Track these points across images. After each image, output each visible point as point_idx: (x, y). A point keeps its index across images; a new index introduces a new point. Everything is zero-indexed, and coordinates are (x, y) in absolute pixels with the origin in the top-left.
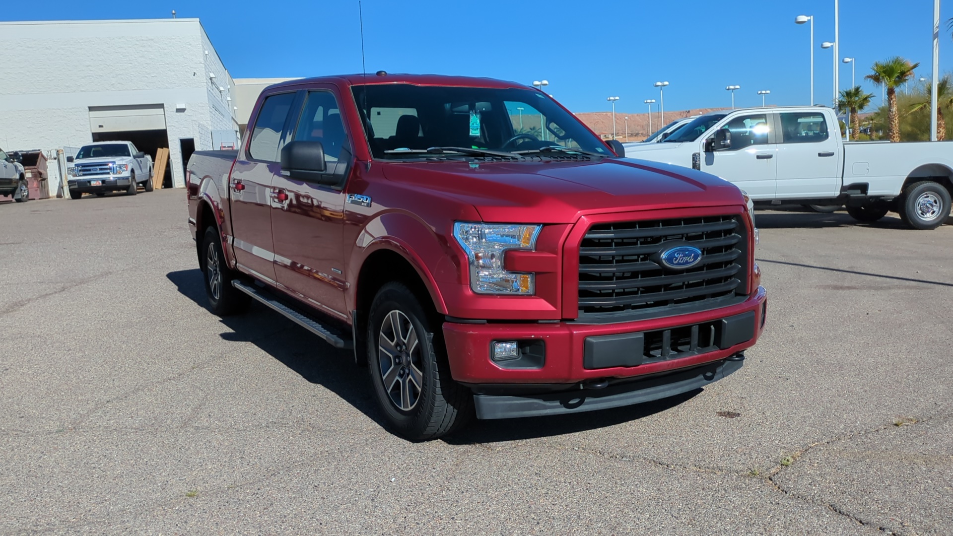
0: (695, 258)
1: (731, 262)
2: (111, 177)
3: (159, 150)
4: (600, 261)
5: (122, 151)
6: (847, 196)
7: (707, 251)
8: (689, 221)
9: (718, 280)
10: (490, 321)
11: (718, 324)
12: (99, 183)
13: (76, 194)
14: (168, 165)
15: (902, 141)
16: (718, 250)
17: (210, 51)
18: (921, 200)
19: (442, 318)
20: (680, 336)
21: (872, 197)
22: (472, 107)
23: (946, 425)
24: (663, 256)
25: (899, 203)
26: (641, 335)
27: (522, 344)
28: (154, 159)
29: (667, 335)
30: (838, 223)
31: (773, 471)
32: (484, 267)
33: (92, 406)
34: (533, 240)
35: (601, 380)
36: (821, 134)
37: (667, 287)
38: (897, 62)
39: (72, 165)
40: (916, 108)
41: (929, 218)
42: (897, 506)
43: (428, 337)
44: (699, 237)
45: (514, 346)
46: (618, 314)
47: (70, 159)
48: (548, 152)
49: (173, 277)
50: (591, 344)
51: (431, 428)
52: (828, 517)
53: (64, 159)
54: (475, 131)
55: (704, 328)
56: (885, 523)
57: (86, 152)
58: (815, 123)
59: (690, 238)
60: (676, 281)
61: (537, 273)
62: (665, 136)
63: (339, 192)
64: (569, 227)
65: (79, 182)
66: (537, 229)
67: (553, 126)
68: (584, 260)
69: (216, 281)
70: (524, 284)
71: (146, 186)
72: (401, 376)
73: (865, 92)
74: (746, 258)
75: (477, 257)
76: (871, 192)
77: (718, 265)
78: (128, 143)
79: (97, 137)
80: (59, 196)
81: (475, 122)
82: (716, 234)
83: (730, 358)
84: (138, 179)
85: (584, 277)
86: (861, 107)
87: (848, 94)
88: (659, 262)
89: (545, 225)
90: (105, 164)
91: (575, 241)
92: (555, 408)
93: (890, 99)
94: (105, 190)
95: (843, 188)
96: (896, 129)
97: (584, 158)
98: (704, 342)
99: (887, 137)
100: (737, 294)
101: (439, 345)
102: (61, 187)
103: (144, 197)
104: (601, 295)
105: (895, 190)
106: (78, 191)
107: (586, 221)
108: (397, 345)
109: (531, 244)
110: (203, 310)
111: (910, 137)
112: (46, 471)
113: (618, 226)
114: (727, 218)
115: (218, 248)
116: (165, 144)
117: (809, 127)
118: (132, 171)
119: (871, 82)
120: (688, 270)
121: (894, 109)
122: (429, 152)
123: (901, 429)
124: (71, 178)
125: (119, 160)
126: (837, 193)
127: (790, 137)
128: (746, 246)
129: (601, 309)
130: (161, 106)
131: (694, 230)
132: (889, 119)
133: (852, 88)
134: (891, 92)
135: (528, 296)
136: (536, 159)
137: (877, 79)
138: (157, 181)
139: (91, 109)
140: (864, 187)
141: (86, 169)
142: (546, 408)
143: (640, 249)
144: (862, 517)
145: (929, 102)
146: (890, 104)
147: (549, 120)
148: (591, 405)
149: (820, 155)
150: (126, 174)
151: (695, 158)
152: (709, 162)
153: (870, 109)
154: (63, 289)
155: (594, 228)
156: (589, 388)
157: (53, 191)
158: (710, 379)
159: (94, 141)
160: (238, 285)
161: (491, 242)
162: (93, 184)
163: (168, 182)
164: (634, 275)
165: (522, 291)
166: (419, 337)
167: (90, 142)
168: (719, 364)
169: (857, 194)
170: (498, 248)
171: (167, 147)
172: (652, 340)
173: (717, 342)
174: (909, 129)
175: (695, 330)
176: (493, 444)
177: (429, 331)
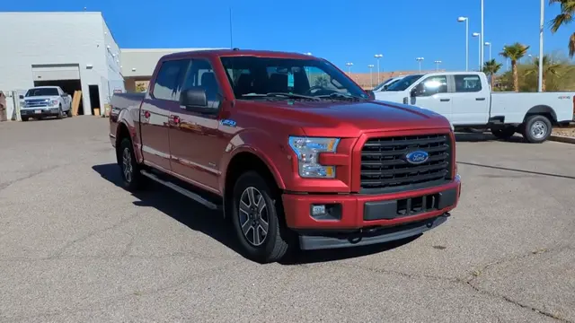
0: (425, 157)
1: (442, 161)
2: (47, 108)
3: (76, 92)
4: (372, 159)
5: (54, 92)
6: (492, 124)
7: (431, 154)
8: (421, 137)
9: (436, 171)
10: (310, 193)
11: (437, 195)
12: (40, 112)
13: (25, 118)
14: (81, 101)
15: (520, 91)
16: (436, 153)
17: (107, 32)
18: (534, 126)
19: (281, 191)
20: (416, 202)
21: (506, 124)
22: (289, 70)
23: (562, 253)
24: (408, 156)
25: (522, 128)
26: (395, 202)
27: (328, 206)
28: (72, 97)
29: (409, 202)
30: (486, 139)
31: (469, 278)
32: (306, 162)
33: (65, 243)
34: (335, 146)
35: (373, 227)
36: (478, 87)
37: (409, 175)
38: (517, 45)
39: (23, 100)
40: (529, 73)
41: (539, 136)
42: (540, 297)
43: (272, 202)
44: (426, 146)
45: (323, 207)
46: (382, 189)
47: (21, 97)
48: (335, 96)
49: (96, 168)
50: (368, 206)
51: (274, 255)
52: (502, 303)
53: (17, 96)
54: (291, 84)
55: (429, 197)
56: (535, 306)
57: (31, 93)
58: (474, 81)
59: (422, 147)
60: (413, 171)
61: (337, 166)
62: (386, 87)
63: (215, 119)
64: (356, 140)
65: (28, 111)
66: (338, 140)
67: (334, 81)
68: (364, 158)
69: (129, 171)
70: (329, 172)
71: (68, 113)
72: (254, 226)
73: (497, 63)
74: (451, 158)
75: (303, 157)
76: (506, 121)
77: (436, 162)
78: (58, 87)
79: (37, 83)
80: (13, 119)
81: (291, 78)
82: (436, 144)
83: (442, 215)
84: (64, 109)
85: (363, 168)
86: (495, 71)
87: (488, 64)
88: (405, 159)
89: (342, 138)
90: (44, 100)
91: (359, 147)
92: (345, 243)
93: (513, 67)
94: (44, 116)
95: (490, 119)
96: (516, 85)
97: (356, 100)
98: (429, 206)
99: (510, 88)
100: (446, 179)
101: (279, 206)
102: (14, 114)
103: (67, 120)
104: (372, 178)
105: (520, 120)
106: (26, 117)
107: (365, 137)
108: (251, 207)
109: (334, 149)
110: (119, 188)
111: (524, 89)
112: (47, 281)
113: (383, 139)
114: (442, 135)
115: (131, 151)
116: (79, 88)
117: (470, 83)
118: (60, 104)
119: (502, 57)
120: (422, 164)
121: (515, 73)
122: (269, 96)
123: (537, 255)
124: (22, 108)
125: (52, 98)
126: (485, 121)
127: (459, 89)
128: (451, 151)
129: (372, 187)
130: (77, 65)
131: (423, 142)
132: (513, 79)
133: (490, 60)
134: (513, 63)
135: (332, 179)
136: (329, 100)
137: (505, 55)
138: (75, 111)
139: (33, 66)
140: (502, 118)
141: (31, 103)
142: (339, 243)
143: (394, 152)
144: (522, 303)
145: (538, 69)
146: (513, 71)
147: (332, 78)
148: (365, 241)
149: (477, 99)
150: (57, 106)
151: (405, 100)
152: (413, 102)
153: (500, 73)
154: (31, 176)
155: (369, 140)
156: (366, 232)
157: (9, 117)
158: (430, 227)
159: (35, 86)
160: (144, 173)
161: (309, 148)
162: (36, 112)
163: (81, 111)
164: (391, 167)
165: (328, 176)
166: (266, 203)
167: (33, 87)
168: (434, 218)
169: (498, 122)
170: (315, 151)
171: (80, 89)
172: (401, 204)
173: (436, 206)
174: (524, 84)
175: (424, 199)
176: (308, 264)
177: (273, 199)
